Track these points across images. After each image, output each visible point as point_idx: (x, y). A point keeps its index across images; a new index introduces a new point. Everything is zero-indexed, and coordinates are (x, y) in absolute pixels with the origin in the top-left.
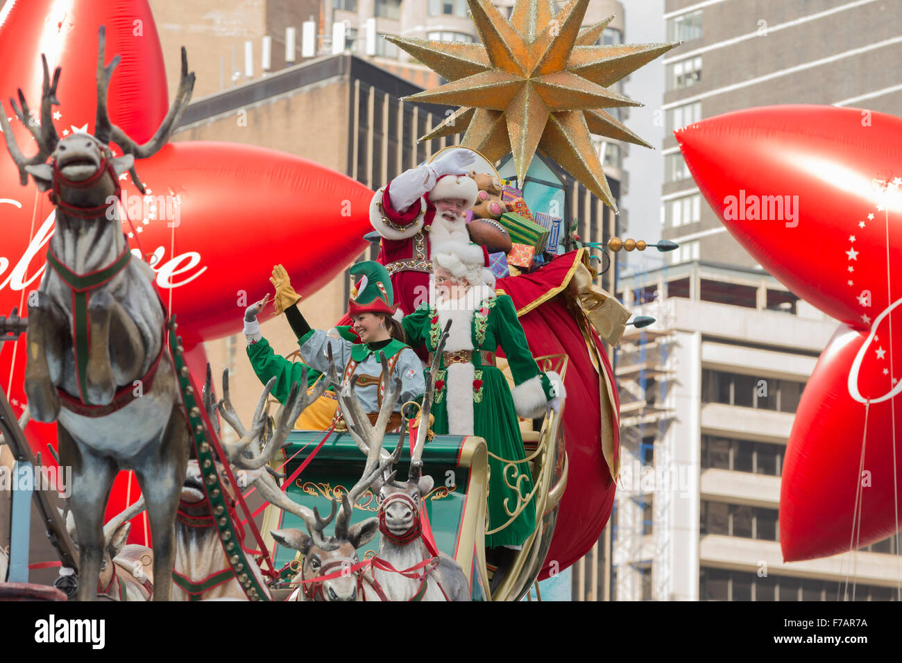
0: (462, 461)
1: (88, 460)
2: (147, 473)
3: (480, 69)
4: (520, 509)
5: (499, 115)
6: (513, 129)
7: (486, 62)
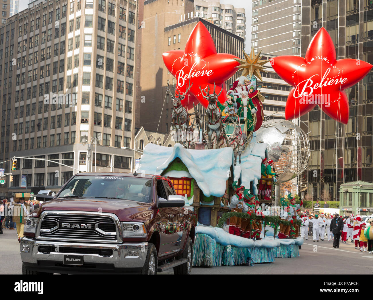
0: (244, 120)
1: (210, 130)
2: (217, 132)
3: (245, 63)
4: (251, 126)
5: (248, 69)
6: (250, 71)
7: (246, 62)
